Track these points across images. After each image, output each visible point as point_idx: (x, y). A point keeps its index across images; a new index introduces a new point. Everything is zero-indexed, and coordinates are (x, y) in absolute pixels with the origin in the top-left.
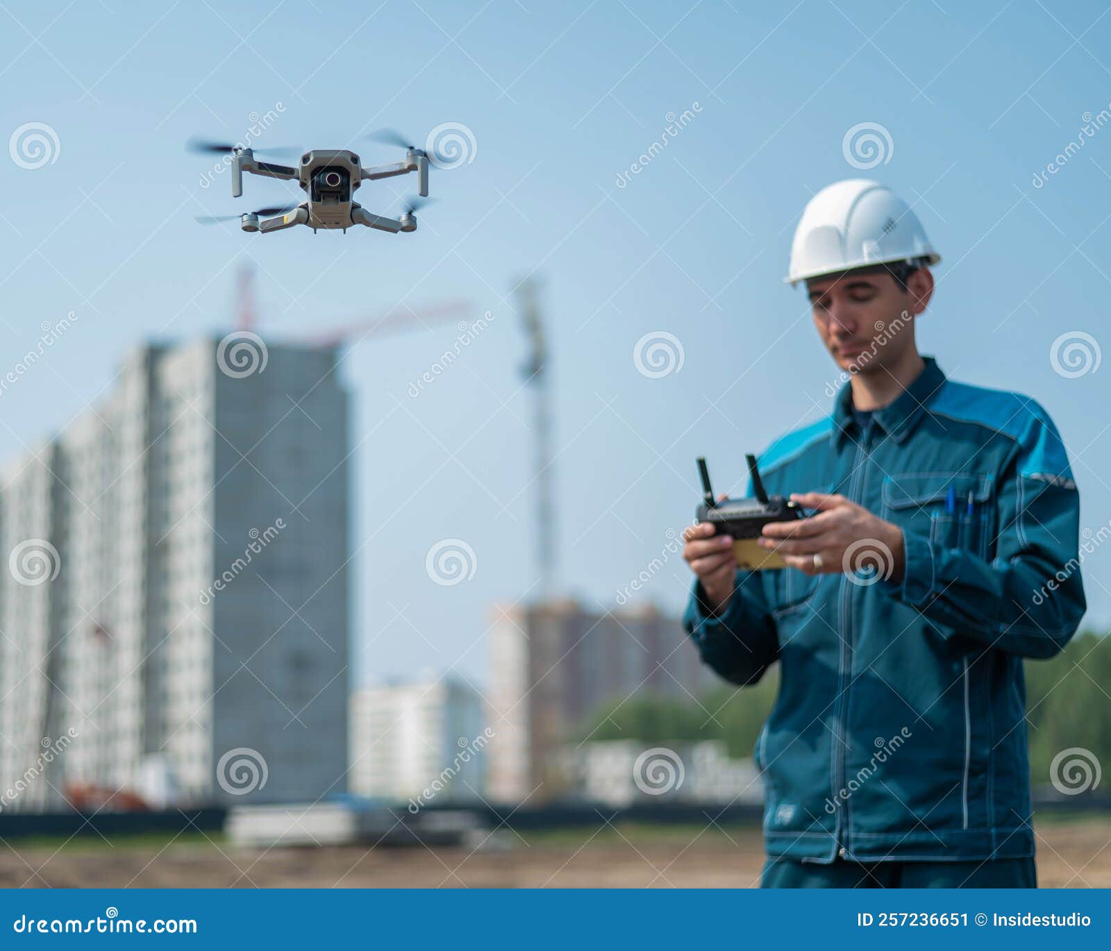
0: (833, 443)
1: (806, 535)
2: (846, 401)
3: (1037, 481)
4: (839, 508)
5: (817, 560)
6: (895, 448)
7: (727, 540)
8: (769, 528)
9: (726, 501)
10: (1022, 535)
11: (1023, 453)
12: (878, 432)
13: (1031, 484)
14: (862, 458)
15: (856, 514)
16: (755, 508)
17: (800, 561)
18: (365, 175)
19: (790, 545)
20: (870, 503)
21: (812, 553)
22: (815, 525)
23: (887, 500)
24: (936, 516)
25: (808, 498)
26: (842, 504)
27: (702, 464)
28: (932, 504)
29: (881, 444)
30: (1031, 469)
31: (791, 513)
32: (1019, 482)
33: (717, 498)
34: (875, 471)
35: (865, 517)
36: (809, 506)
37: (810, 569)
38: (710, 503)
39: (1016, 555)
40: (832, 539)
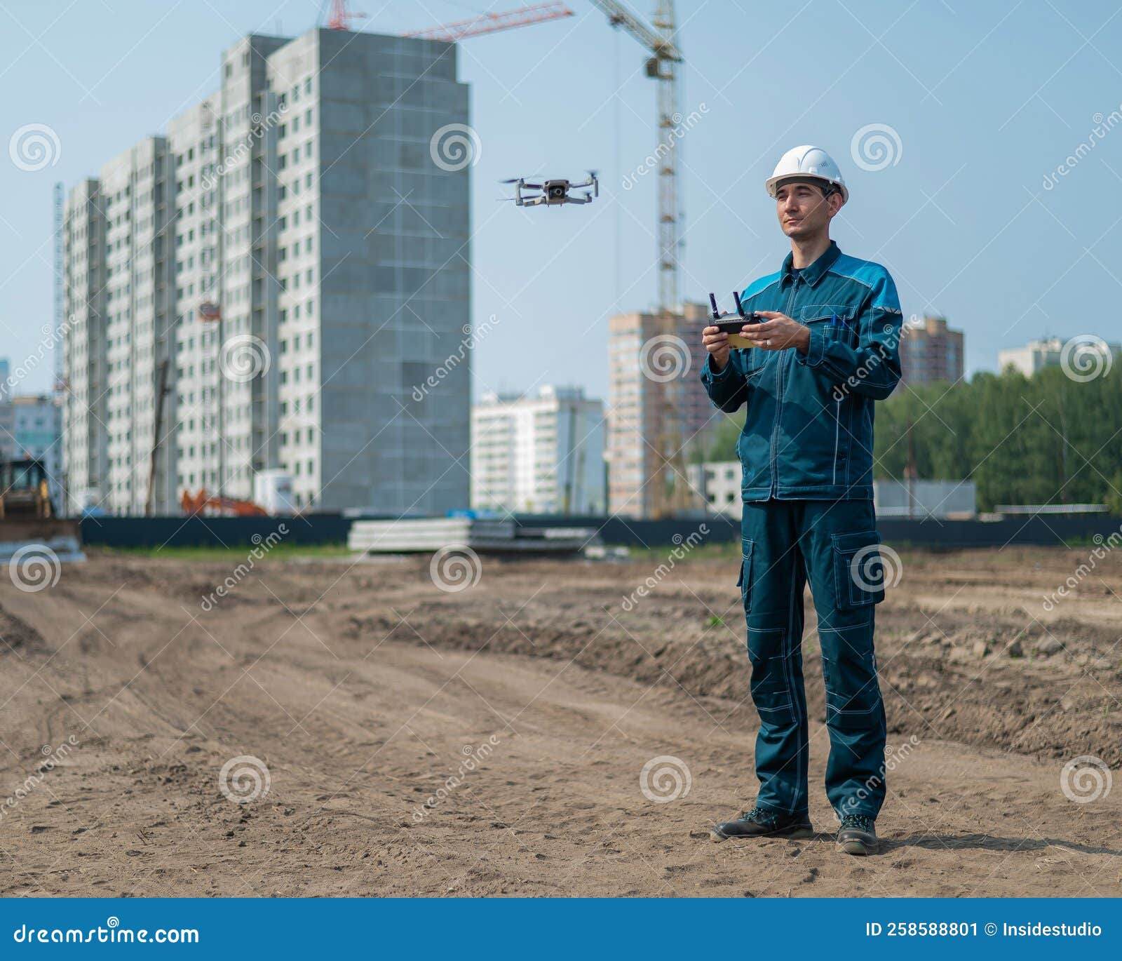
0: (779, 285)
1: (762, 330)
2: (789, 264)
3: (880, 310)
4: (778, 318)
5: (769, 342)
6: (810, 289)
7: (725, 334)
8: (744, 327)
9: (726, 314)
10: (870, 337)
11: (874, 295)
12: (802, 281)
13: (877, 312)
14: (793, 295)
15: (788, 320)
16: (739, 318)
17: (760, 343)
18: (571, 186)
19: (756, 335)
20: (795, 318)
21: (766, 339)
22: (768, 325)
23: (802, 317)
24: (826, 327)
25: (764, 313)
26: (781, 316)
27: (712, 296)
28: (825, 320)
29: (803, 289)
30: (878, 304)
31: (756, 319)
32: (871, 310)
33: (720, 313)
34: (799, 302)
35: (792, 322)
36: (765, 317)
37: (765, 347)
38: (716, 316)
39: (868, 347)
40: (776, 332)
